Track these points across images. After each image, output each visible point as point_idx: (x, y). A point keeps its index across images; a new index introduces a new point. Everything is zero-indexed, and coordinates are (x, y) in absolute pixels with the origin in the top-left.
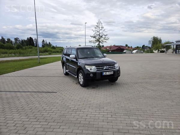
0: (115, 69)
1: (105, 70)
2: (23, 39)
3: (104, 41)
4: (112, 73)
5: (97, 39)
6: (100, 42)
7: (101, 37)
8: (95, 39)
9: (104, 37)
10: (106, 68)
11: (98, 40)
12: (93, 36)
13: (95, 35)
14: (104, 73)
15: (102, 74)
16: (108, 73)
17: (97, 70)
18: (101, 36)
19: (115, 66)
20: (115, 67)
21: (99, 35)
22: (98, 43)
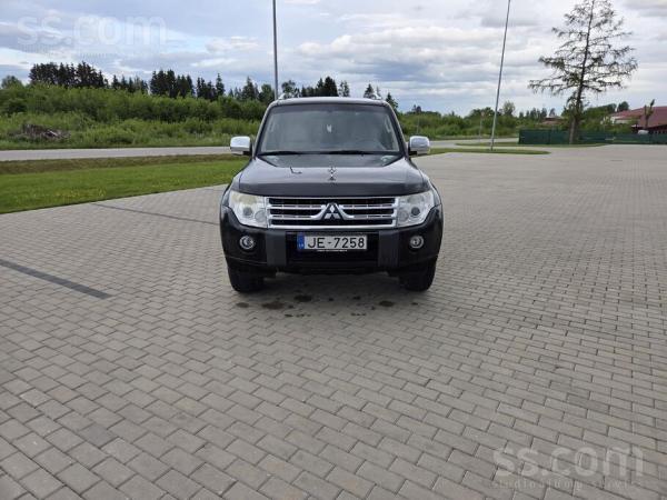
0: (389, 221)
1: (322, 222)
2: (306, 87)
3: (607, 80)
4: (360, 243)
5: (573, 70)
6: (583, 85)
7: (595, 60)
8: (559, 72)
9: (609, 59)
10: (328, 211)
11: (576, 79)
12: (554, 56)
13: (562, 54)
14: (308, 242)
15: (295, 243)
16: (329, 244)
17: (275, 222)
18: (595, 56)
19: (395, 205)
20: (391, 211)
21: (586, 52)
22: (575, 88)
